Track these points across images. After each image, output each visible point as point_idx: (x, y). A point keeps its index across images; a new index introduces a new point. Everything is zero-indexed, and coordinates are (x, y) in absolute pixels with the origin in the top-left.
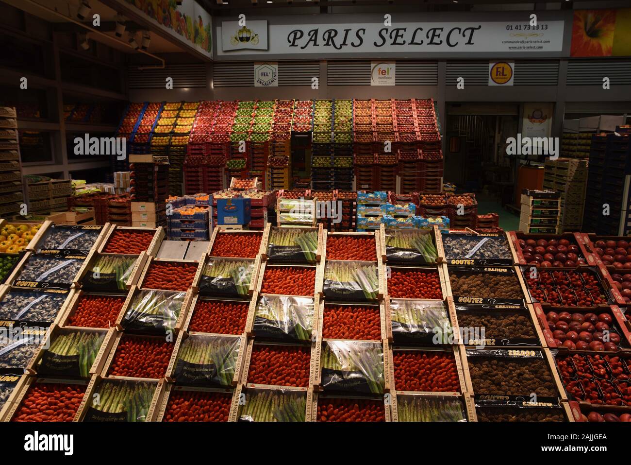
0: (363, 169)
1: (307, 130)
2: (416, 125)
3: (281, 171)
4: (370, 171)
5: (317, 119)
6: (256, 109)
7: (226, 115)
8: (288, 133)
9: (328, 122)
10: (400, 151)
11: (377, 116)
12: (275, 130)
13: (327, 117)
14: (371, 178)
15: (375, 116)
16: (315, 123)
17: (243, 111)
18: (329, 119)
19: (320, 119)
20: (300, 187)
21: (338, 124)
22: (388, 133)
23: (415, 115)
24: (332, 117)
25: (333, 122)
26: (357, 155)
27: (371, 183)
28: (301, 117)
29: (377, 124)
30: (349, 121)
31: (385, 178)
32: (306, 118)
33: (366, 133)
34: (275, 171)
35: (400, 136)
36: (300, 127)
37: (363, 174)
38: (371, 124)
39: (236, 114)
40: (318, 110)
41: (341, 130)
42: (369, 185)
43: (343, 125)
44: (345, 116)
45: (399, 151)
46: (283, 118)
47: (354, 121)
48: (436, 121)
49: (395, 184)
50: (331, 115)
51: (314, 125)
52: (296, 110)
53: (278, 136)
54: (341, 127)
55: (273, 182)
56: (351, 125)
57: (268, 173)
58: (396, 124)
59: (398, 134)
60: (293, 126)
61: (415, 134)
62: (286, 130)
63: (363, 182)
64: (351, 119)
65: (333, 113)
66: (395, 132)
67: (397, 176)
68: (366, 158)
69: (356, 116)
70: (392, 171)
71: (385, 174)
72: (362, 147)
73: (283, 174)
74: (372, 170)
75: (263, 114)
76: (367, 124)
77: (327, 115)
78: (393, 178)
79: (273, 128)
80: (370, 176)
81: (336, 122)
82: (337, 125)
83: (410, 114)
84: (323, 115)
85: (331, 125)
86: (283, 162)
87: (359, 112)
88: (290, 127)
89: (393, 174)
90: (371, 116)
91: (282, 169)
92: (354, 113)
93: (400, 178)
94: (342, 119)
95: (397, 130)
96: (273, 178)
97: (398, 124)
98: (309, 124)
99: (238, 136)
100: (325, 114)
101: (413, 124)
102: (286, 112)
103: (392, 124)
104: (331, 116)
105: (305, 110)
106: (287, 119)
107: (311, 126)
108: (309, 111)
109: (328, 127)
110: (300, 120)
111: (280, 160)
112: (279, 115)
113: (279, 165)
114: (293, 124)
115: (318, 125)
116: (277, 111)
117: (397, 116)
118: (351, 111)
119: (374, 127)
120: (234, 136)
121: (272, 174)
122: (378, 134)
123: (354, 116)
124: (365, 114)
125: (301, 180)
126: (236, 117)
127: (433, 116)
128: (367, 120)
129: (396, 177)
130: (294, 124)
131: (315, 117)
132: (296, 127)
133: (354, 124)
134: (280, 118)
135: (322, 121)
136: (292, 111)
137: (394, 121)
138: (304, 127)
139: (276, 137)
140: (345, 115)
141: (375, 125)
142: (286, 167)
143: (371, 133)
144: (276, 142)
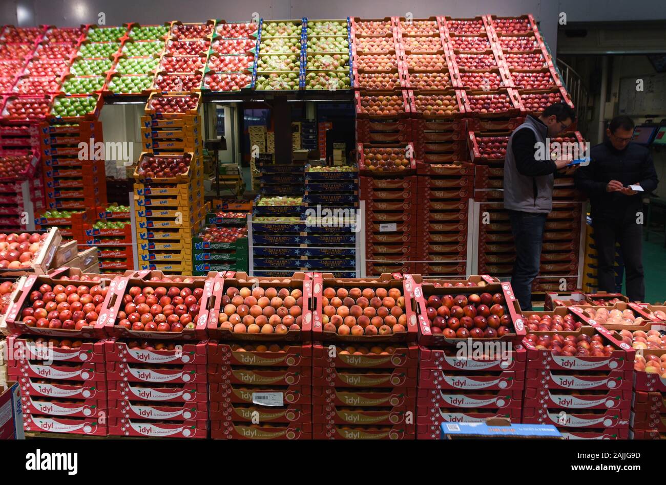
0: (382, 184)
1: (241, 86)
2: (504, 71)
3: (169, 191)
4: (401, 189)
5: (265, 63)
6: (126, 41)
7: (55, 57)
8: (194, 95)
9: (292, 68)
10: (476, 135)
11: (408, 53)
12: (162, 88)
13: (288, 56)
14: (405, 206)
15: (403, 54)
16: (259, 70)
17: (96, 48)
18: (294, 62)
19: (273, 62)
20: (226, 225)
21: (317, 72)
22: (438, 93)
23: (497, 49)
24: (302, 57)
25: (303, 66)
26: (365, 147)
27: (405, 218)
28: (227, 59)
29: (411, 71)
30: (343, 65)
31: (438, 206)
32: (240, 61)
33: (384, 92)
34: (155, 191)
35: (470, 100)
36: (223, 79)
37: (382, 195)
38: (395, 71)
39: (79, 54)
40: (268, 42)
41: (323, 85)
42: (399, 223)
43: (327, 73)
44: (332, 55)
45: (472, 137)
46: (186, 62)
47: (355, 64)
48: (550, 63)
49: (465, 222)
50: (299, 52)
51: (258, 75)
52: (217, 42)
53: (169, 101)
54: (322, 80)
55: (150, 220)
56: (347, 74)
57: (137, 197)
58: (457, 71)
59: (463, 93)
60: (208, 79)
61: (506, 92)
62: (189, 88)
63: (382, 217)
64: (348, 61)
65: (303, 48)
66: (458, 88)
67: (471, 201)
68: (389, 154)
69: (359, 53)
70: (457, 188)
71: (439, 194)
72: (378, 126)
73: (175, 197)
74: (405, 185)
75: (141, 54)
76: (387, 72)
77: (289, 52)
78: (461, 206)
79: (159, 84)
80: (400, 200)
81: (311, 68)
82: (312, 74)
83: (483, 48)
84: (281, 52)
85: (298, 75)
86: (176, 168)
87: (365, 45)
88: (199, 79)
89: (462, 194)
90: (393, 53)
91: (173, 185)
92: (353, 46)
93: (478, 204)
94: (327, 60)
95: (460, 85)
96: (149, 209)
97: (461, 71)
98: (247, 73)
99: (72, 103)
100: (286, 50)
101: (498, 72)
102: (194, 49)
103: (445, 70)
104: (298, 56)
105: (239, 44)
106: (194, 62)
107: (249, 78)
108: (248, 44)
109: (292, 79)
110: (226, 65)
111: (169, 163)
112: (177, 55)
113: (165, 174)
114: (207, 74)
115: (267, 76)
116: (174, 46)
117: (457, 53)
118: (346, 43)
119: (404, 78)
120: (62, 103)
121: (148, 198)
122: (415, 94)
123: (354, 53)
124: (379, 50)
125: (231, 206)
126: (75, 60)
127: (540, 52)
128: (385, 63)
129: (466, 204)
130: (210, 73)
131: (260, 57)
132: (214, 79)
133: (355, 72)
134: (178, 61)
135: (277, 66)
136: (207, 46)
137: (450, 64)
138: (233, 79)
139: (163, 106)
140: (332, 51)
141: (406, 72)
142: (182, 181)
143: (398, 91)
144: (161, 117)
